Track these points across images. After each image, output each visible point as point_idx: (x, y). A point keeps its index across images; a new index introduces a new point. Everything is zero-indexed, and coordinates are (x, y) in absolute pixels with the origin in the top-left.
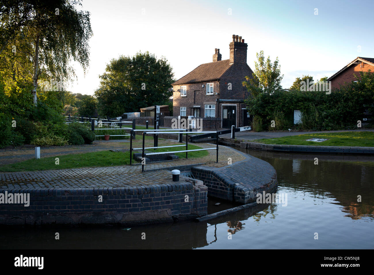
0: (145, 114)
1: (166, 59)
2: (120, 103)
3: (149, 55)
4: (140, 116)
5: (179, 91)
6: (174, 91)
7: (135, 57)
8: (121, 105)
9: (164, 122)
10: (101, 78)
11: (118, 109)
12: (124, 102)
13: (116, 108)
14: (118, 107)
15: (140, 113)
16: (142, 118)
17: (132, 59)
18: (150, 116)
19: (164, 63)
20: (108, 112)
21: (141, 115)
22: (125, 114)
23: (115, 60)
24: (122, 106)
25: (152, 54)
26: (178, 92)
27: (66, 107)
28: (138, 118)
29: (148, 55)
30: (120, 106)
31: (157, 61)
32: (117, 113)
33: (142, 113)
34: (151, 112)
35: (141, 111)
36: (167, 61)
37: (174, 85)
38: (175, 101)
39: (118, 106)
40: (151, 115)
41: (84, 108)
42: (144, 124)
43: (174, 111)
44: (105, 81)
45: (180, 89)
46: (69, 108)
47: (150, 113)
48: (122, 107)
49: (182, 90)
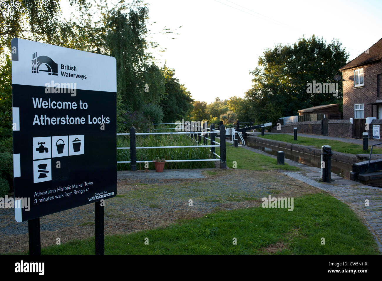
0: (303, 117)
1: (339, 43)
2: (276, 104)
3: (316, 40)
4: (298, 121)
5: (352, 78)
6: (344, 80)
7: (297, 44)
8: (277, 107)
9: (329, 129)
10: (251, 74)
11: (273, 113)
12: (281, 103)
13: (270, 111)
14: (272, 110)
15: (298, 117)
16: (299, 124)
17: (292, 47)
18: (309, 120)
19: (337, 48)
20: (261, 117)
21: (299, 119)
22: (281, 118)
23: (270, 50)
24: (279, 108)
25: (319, 38)
26: (350, 81)
27: (229, 113)
28: (295, 124)
29: (314, 40)
30: (276, 109)
31: (327, 46)
32: (272, 118)
33: (300, 117)
34: (311, 114)
35: (299, 114)
36: (341, 44)
37: (344, 70)
38: (345, 95)
39: (272, 108)
40: (311, 118)
41: (242, 114)
42: (303, 133)
43: (345, 112)
44: (257, 78)
45: (354, 76)
46: (231, 115)
47: (309, 116)
48: (279, 110)
49: (357, 76)
